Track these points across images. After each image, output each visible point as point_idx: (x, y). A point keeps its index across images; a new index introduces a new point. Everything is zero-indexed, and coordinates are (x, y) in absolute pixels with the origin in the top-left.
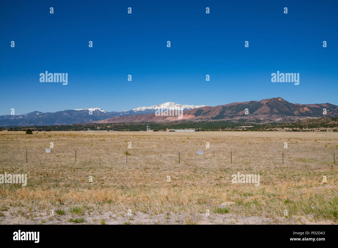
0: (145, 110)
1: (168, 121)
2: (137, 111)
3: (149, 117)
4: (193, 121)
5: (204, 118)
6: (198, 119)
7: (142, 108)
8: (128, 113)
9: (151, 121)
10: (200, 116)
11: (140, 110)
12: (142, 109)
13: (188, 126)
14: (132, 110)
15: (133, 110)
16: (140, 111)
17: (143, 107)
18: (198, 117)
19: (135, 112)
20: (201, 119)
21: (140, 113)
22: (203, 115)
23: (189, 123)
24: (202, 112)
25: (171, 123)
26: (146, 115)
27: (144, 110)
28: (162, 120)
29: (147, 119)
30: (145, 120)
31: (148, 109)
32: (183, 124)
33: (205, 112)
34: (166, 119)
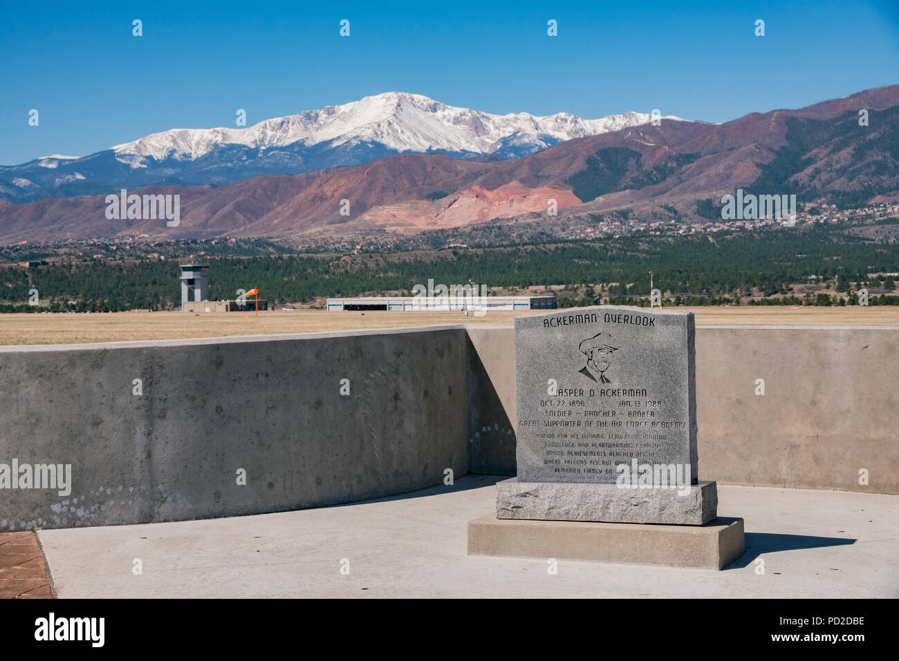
0: (211, 153)
1: (381, 230)
2: (150, 158)
3: (237, 207)
4: (563, 235)
5: (646, 206)
6: (597, 219)
7: (184, 137)
8: (79, 177)
9: (254, 236)
10: (614, 196)
11: (174, 151)
12: (183, 148)
13: (520, 268)
14: (111, 154)
15: (120, 148)
16: (169, 161)
17: (191, 131)
18: (600, 199)
19: (136, 165)
20: (624, 215)
21: (170, 172)
22: (637, 184)
23: (529, 248)
24: (632, 161)
25: (400, 247)
26: (213, 186)
27: (202, 151)
28: (332, 228)
29: (225, 217)
30: (205, 224)
31: (232, 146)
32: (480, 251)
33: (649, 164)
34: (366, 217)
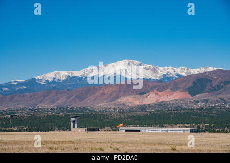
0: (67, 79)
1: (124, 105)
2: (47, 81)
3: (76, 96)
4: (185, 107)
5: (214, 98)
6: (197, 102)
7: (58, 74)
8: (24, 87)
9: (82, 106)
10: (202, 95)
11: (55, 79)
12: (58, 77)
13: (173, 118)
14: (35, 79)
15: (38, 78)
16: (53, 82)
17: (61, 72)
18: (198, 95)
19: (43, 83)
20: (206, 101)
21: (54, 85)
22: (210, 91)
23: (175, 111)
24: (208, 83)
25: (130, 111)
26: (68, 90)
27: (64, 79)
28: (107, 104)
29: (72, 100)
30: (65, 103)
31: (74, 77)
32: (159, 112)
33: (214, 84)
34: (119, 100)
